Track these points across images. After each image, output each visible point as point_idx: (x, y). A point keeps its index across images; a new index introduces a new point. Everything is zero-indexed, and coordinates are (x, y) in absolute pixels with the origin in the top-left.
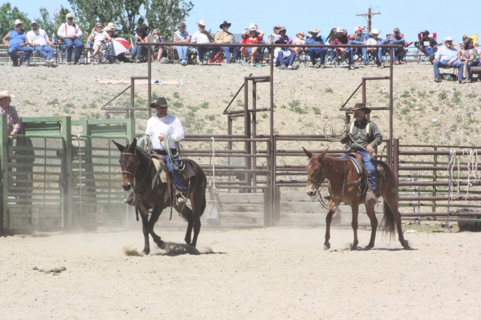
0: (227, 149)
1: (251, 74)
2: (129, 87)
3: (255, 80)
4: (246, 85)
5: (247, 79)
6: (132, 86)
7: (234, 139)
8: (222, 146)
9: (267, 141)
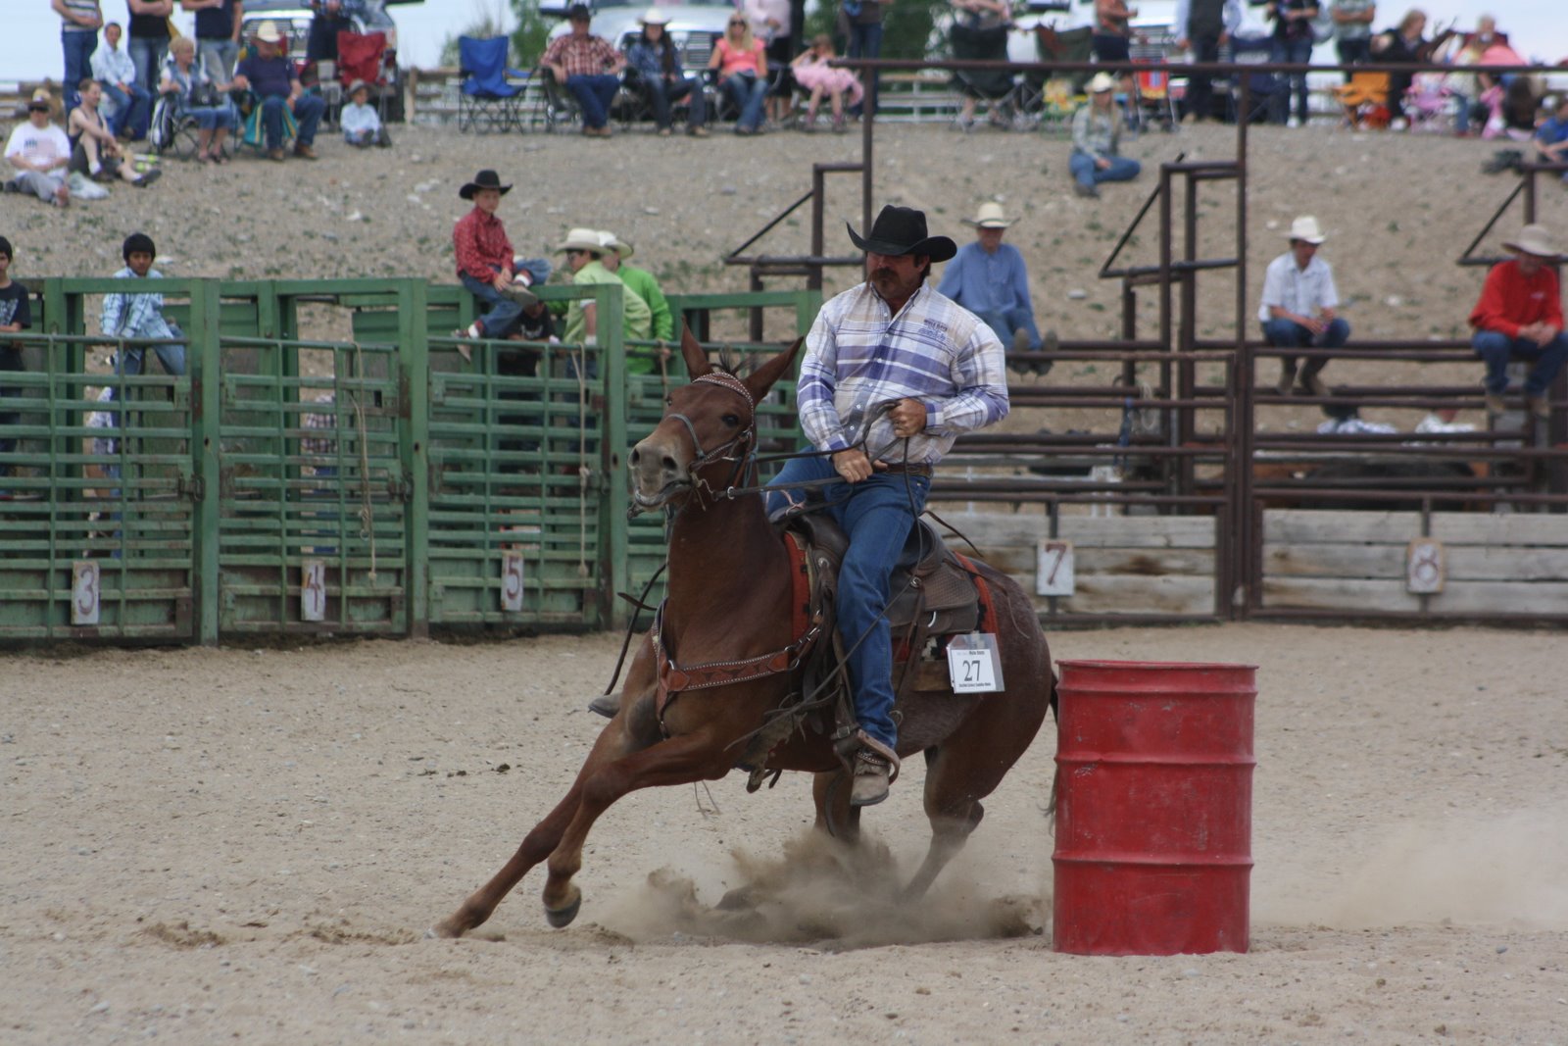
0: (1120, 384)
1: (1182, 157)
2: (805, 199)
3: (1194, 174)
4: (1164, 189)
5: (1167, 172)
6: (818, 194)
7: (1140, 354)
8: (1108, 373)
9: (1228, 359)
